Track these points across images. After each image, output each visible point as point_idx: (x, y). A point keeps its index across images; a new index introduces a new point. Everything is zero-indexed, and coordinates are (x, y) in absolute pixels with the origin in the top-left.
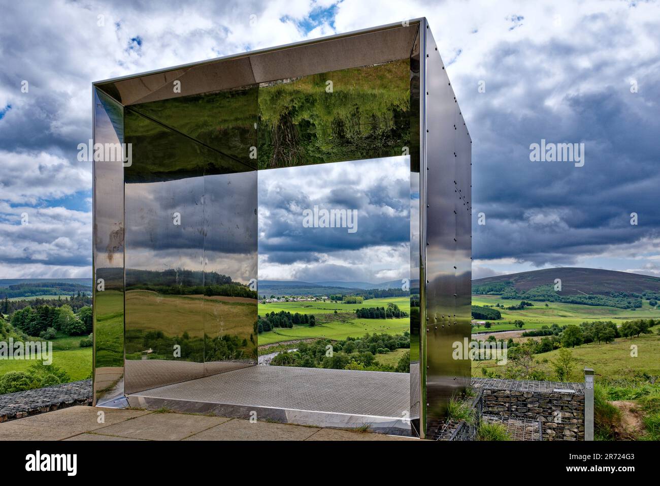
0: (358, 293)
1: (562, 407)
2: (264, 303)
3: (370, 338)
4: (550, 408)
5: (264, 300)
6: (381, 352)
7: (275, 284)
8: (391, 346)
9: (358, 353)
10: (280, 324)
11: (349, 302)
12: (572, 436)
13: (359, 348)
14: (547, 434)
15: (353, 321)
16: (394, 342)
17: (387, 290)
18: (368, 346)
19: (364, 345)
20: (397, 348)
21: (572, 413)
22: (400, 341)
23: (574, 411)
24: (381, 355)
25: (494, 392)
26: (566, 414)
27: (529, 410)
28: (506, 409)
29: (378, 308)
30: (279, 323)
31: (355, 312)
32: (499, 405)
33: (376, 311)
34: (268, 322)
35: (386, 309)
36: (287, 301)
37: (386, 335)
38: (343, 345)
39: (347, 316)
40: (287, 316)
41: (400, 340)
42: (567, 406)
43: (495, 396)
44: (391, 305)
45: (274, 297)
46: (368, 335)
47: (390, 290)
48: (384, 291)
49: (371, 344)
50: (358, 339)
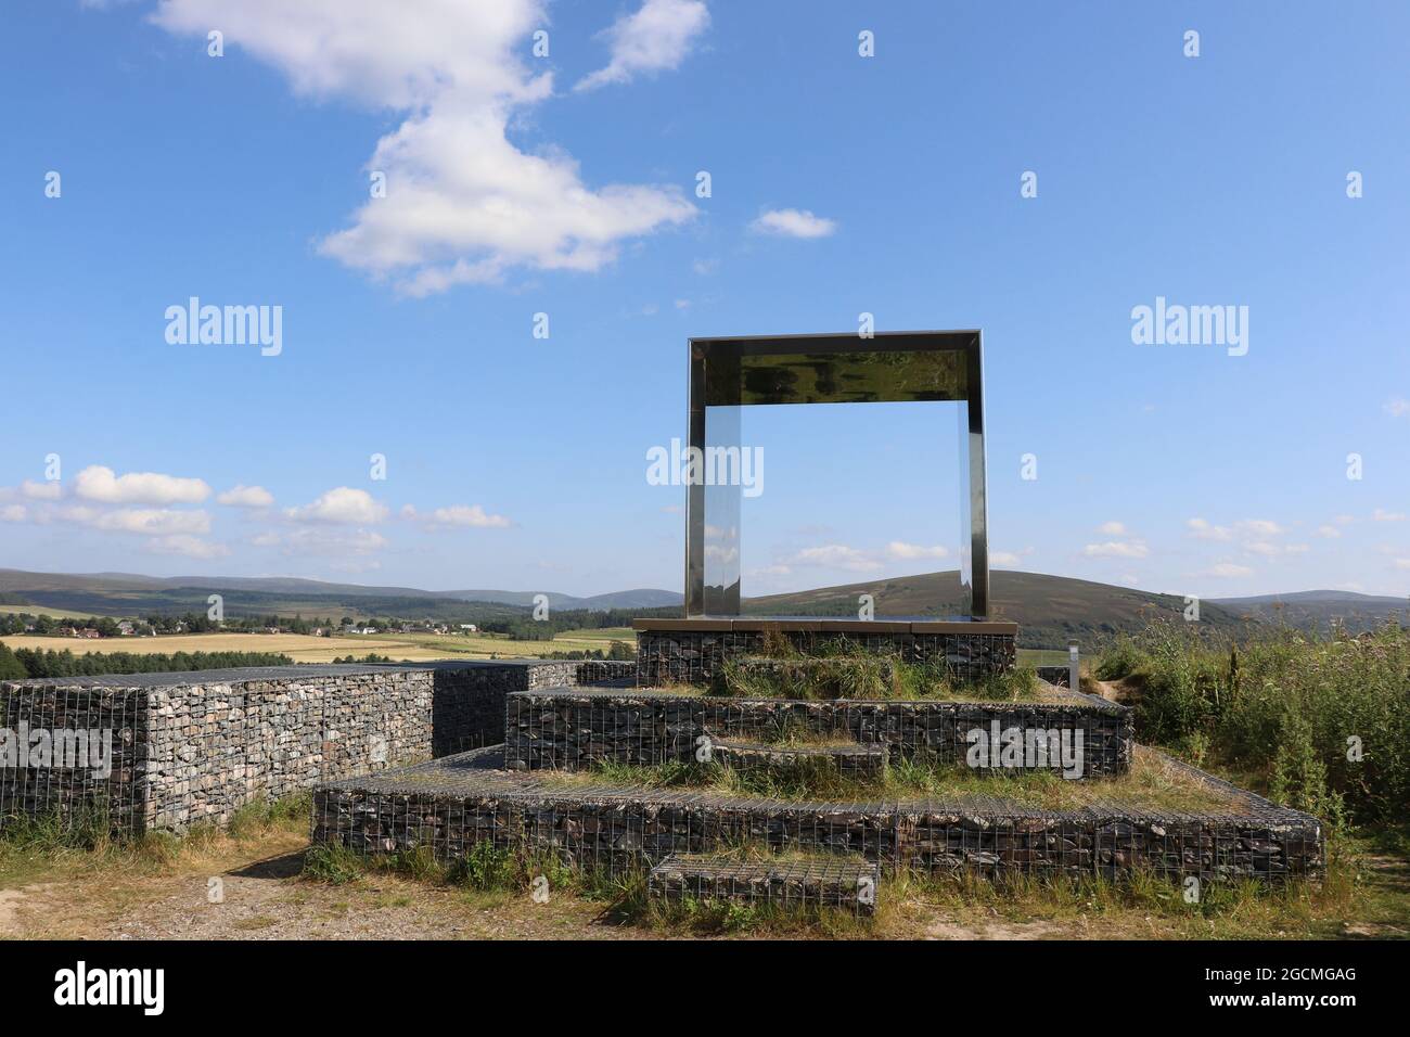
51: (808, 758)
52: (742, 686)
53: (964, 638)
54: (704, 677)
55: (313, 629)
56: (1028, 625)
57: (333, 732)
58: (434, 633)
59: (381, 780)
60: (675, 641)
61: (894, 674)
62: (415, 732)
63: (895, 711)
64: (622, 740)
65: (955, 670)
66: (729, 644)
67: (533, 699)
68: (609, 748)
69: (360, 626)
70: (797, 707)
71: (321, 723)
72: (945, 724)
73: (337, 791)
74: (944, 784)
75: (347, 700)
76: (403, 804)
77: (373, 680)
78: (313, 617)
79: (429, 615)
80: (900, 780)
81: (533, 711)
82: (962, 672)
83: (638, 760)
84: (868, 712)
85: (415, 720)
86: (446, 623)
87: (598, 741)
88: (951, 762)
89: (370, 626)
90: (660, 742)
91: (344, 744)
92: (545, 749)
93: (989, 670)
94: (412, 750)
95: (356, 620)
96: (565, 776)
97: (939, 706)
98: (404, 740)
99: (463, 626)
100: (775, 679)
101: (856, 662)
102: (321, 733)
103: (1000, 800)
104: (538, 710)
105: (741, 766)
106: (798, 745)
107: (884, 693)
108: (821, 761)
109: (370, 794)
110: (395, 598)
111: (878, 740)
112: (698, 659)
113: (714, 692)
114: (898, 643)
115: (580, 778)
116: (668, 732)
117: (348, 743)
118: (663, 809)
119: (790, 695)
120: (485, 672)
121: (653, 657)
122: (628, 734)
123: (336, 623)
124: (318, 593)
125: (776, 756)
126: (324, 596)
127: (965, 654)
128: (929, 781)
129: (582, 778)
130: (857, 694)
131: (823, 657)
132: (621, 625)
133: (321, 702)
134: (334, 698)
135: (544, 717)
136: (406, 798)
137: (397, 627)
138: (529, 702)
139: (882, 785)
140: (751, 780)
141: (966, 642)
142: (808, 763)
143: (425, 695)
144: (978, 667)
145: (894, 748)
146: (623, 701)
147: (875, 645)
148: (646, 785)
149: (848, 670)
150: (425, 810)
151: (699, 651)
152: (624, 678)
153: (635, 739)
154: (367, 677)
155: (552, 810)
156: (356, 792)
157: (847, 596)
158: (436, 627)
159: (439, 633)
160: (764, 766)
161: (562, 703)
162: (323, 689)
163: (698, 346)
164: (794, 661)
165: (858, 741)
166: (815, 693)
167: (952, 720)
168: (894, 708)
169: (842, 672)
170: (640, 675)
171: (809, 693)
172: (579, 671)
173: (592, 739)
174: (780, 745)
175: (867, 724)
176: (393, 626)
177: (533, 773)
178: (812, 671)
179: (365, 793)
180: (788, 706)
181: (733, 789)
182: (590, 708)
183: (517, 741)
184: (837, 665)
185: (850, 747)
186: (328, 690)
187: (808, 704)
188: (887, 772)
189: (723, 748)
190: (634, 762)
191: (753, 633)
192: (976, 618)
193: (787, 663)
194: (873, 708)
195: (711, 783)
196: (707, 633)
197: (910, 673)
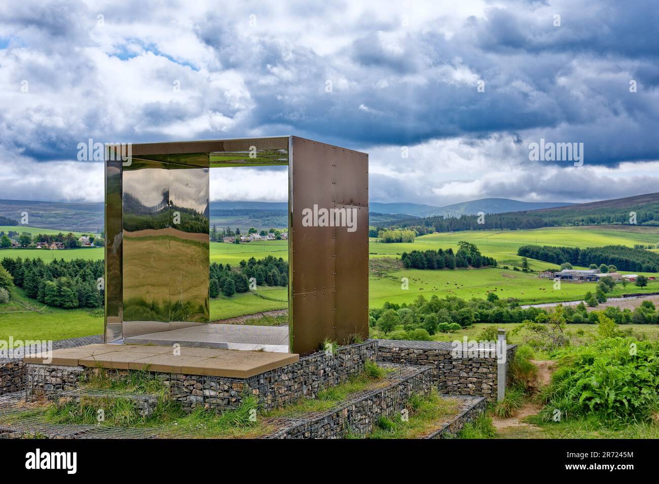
0: (405, 222)
1: (481, 363)
2: (237, 242)
3: (425, 304)
4: (471, 365)
5: (236, 237)
6: (444, 330)
7: (258, 208)
8: (463, 319)
9: (404, 332)
10: (266, 280)
11: (389, 241)
12: (488, 389)
13: (406, 322)
14: (469, 388)
15: (396, 275)
16: (469, 312)
17: (459, 217)
18: (422, 319)
19: (414, 317)
20: (474, 322)
21: (489, 368)
22: (480, 310)
23: (490, 367)
24: (444, 335)
25: (425, 352)
26: (483, 369)
27: (454, 367)
28: (435, 366)
29: (440, 250)
30: (264, 279)
31: (400, 257)
32: (429, 363)
33: (438, 256)
34: (245, 276)
35: (455, 252)
36: (279, 238)
37: (454, 299)
38: (377, 318)
39: (385, 265)
40: (278, 266)
41: (479, 308)
42: (485, 363)
43: (426, 355)
44: (465, 245)
45: (255, 232)
46: (422, 299)
47: (464, 217)
48: (454, 219)
49: (428, 316)
50: (404, 306)
127: (214, 390)
141: (214, 382)
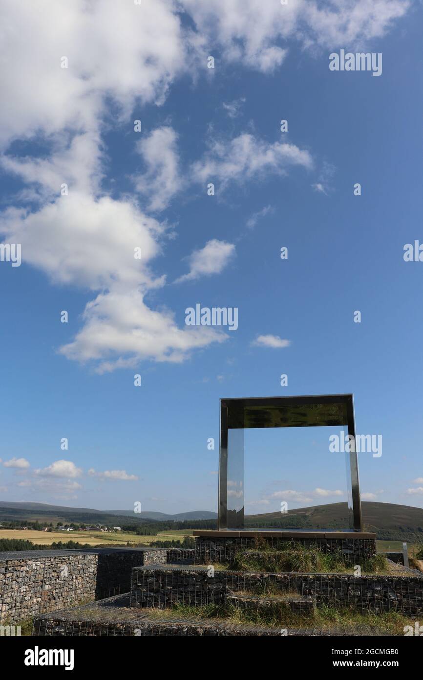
51: (277, 603)
52: (244, 565)
53: (350, 541)
54: (227, 560)
55: (43, 528)
56: (383, 528)
57: (47, 586)
58: (100, 531)
59: (68, 613)
60: (213, 542)
61: (318, 558)
62: (88, 585)
63: (318, 578)
64: (187, 592)
65: (347, 557)
66: (239, 544)
67: (145, 571)
68: (180, 597)
69: (66, 527)
70: (271, 576)
71: (42, 581)
72: (343, 586)
73: (46, 620)
74: (344, 618)
75: (56, 569)
76: (78, 627)
77: (69, 559)
78: (44, 522)
79: (99, 522)
80: (322, 616)
81: (143, 577)
82: (351, 558)
83: (194, 603)
84: (305, 579)
85: (88, 579)
86: (107, 526)
87: (175, 593)
88: (347, 605)
89: (71, 527)
90: (205, 593)
91: (52, 592)
92: (149, 597)
93: (364, 557)
94: (86, 595)
95: (65, 524)
96: (158, 611)
97: (340, 577)
98: (82, 590)
99: (115, 528)
100: (260, 562)
101: (299, 553)
102: (42, 587)
103: (373, 627)
104: (147, 576)
105: (244, 607)
106: (272, 596)
107: (313, 569)
108: (283, 605)
109: (62, 621)
110: (83, 514)
111: (311, 594)
112: (224, 551)
113: (231, 568)
114: (319, 544)
115: (166, 612)
116: (209, 589)
117: (54, 591)
118: (206, 631)
119: (268, 570)
120: (123, 555)
121: (202, 549)
122: (190, 589)
123: (55, 525)
124: (47, 510)
125: (261, 602)
126: (49, 512)
127: (351, 549)
128: (337, 616)
129: (167, 612)
130: (300, 569)
131: (283, 550)
132: (189, 528)
133: (43, 570)
134: (49, 568)
135: (149, 580)
136: (80, 623)
137: (83, 527)
138: (143, 572)
139: (313, 618)
140: (249, 615)
141: (352, 543)
142: (277, 606)
143: (93, 566)
144: (358, 555)
145: (319, 598)
146: (187, 572)
147: (308, 544)
148: (198, 617)
149: (295, 557)
150: (89, 630)
151: (224, 547)
152: (189, 559)
153: (193, 592)
154: (66, 557)
155: (151, 631)
156: (55, 620)
157: (295, 515)
158: (102, 528)
159: (103, 531)
160: (255, 608)
161: (158, 573)
162: (44, 564)
163: (224, 402)
164: (269, 552)
165: (301, 594)
166: (280, 569)
167: (346, 584)
168: (318, 577)
169: (293, 558)
170: (196, 558)
171: (277, 569)
172: (168, 554)
173: (172, 592)
174: (263, 596)
175: (305, 585)
176: (82, 527)
177: (143, 609)
178: (278, 557)
179: (60, 621)
180: (267, 576)
181: (240, 619)
182: (172, 576)
183: (136, 593)
184: (290, 554)
185: (298, 598)
186: (47, 564)
187: (276, 575)
188: (316, 611)
189: (235, 598)
190: (192, 604)
191: (250, 538)
192: (357, 530)
193: (266, 554)
194: (308, 577)
195: (230, 616)
196: (228, 538)
197: (325, 559)
